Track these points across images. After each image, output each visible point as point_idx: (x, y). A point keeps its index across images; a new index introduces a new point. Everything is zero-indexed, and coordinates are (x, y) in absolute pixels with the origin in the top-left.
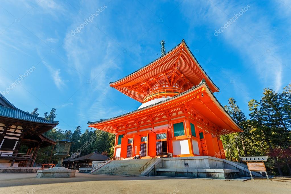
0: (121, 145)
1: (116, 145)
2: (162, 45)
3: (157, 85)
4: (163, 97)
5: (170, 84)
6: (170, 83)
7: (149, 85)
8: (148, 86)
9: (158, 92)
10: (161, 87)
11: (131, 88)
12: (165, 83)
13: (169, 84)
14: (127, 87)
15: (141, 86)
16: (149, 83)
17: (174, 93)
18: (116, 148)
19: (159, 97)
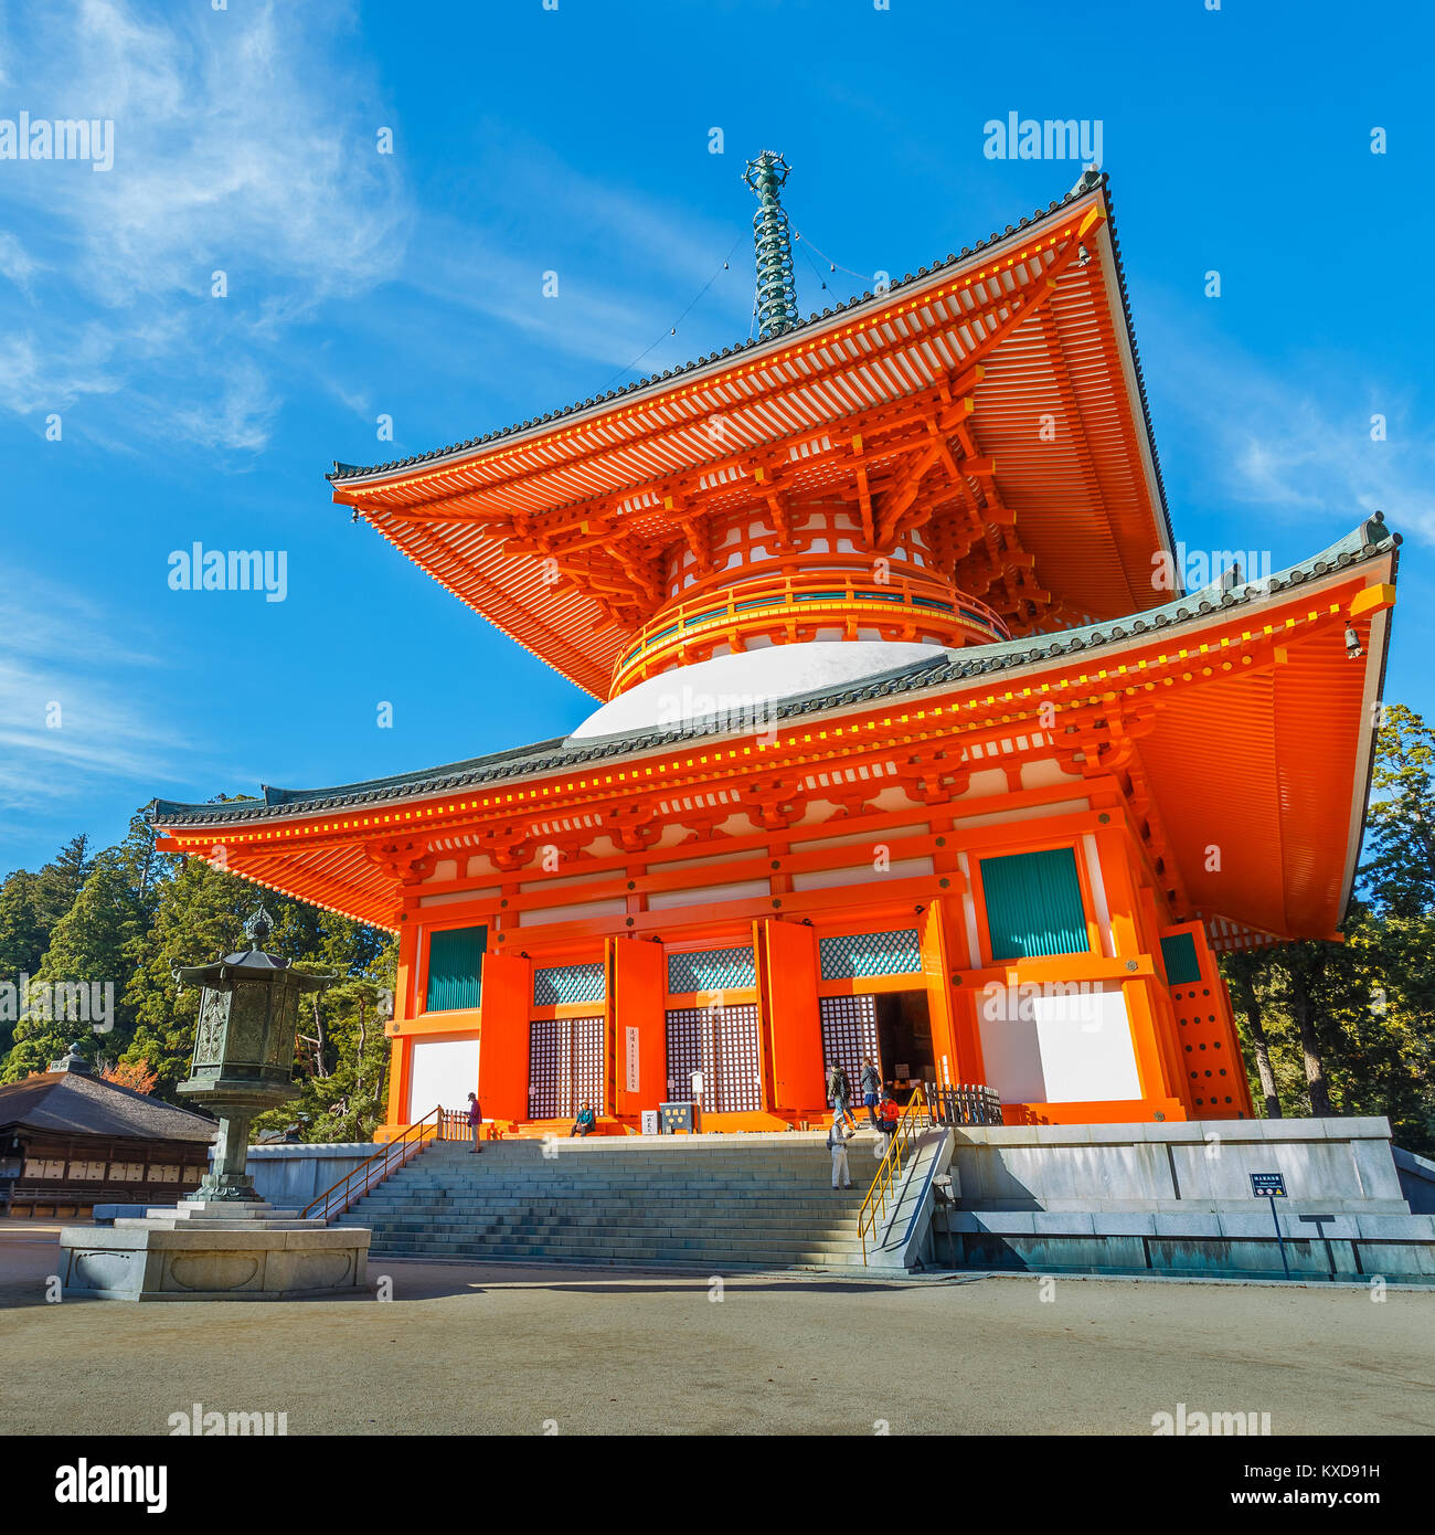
0: (478, 1011)
1: (409, 1015)
2: (762, 195)
3: (757, 530)
4: (820, 632)
5: (877, 536)
6: (877, 523)
7: (692, 524)
8: (686, 528)
9: (783, 585)
10: (799, 549)
11: (521, 532)
12: (830, 522)
13: (869, 534)
14: (482, 518)
15: (614, 525)
16: (690, 503)
17: (917, 611)
18: (409, 1041)
19: (791, 629)
